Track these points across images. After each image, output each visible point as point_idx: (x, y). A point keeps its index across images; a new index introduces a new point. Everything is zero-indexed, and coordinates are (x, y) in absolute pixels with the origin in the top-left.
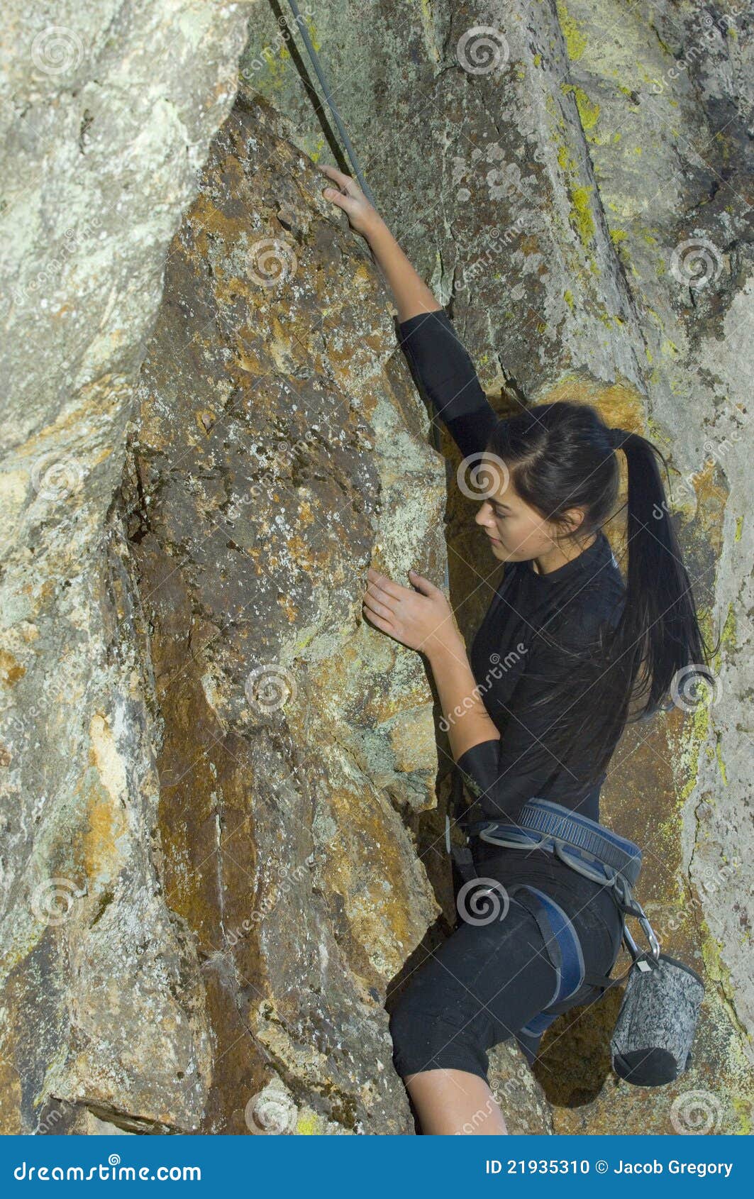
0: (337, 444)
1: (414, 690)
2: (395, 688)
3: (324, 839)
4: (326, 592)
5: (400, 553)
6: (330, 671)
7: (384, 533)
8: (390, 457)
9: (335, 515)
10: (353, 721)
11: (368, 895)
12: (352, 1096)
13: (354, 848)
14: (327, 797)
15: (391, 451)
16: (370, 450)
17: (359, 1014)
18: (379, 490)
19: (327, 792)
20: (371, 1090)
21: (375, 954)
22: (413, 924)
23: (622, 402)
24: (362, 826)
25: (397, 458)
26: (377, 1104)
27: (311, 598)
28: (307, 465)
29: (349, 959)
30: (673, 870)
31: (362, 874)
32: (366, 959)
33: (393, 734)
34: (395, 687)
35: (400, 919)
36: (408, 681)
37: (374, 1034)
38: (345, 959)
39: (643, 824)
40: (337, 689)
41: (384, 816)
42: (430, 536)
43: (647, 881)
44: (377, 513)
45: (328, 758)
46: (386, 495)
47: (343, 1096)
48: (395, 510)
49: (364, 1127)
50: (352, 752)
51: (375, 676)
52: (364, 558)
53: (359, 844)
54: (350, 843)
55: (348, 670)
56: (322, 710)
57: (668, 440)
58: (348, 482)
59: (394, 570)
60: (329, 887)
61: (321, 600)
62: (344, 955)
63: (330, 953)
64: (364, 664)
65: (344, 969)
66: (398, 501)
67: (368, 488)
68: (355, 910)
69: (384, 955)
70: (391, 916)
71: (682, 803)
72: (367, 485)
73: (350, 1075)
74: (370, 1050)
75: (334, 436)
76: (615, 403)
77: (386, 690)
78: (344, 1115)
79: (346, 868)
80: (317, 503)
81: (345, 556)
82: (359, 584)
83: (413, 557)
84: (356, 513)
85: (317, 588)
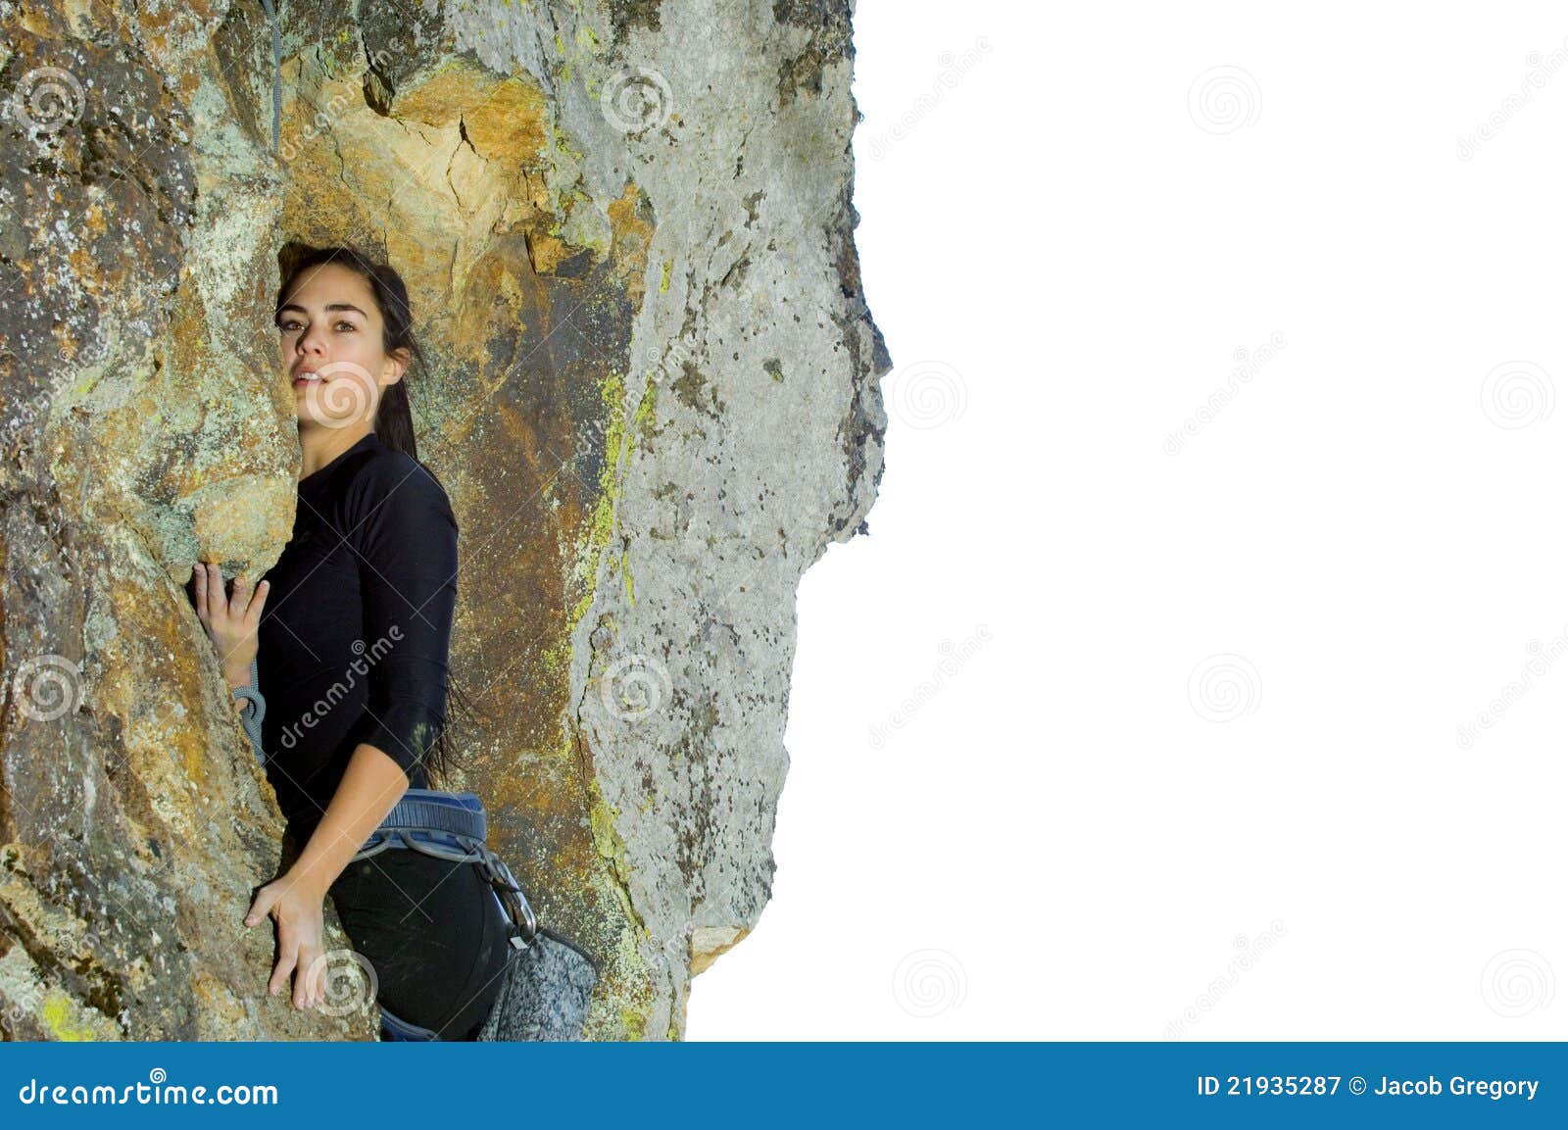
0: (142, 133)
1: (227, 458)
2: (203, 454)
3: (100, 644)
4: (117, 323)
5: (218, 279)
6: (119, 427)
7: (197, 252)
8: (212, 154)
9: (135, 223)
10: (145, 493)
11: (154, 719)
12: (117, 976)
13: (139, 659)
14: (107, 590)
15: (214, 147)
16: (186, 144)
17: (132, 871)
18: (195, 195)
19: (106, 583)
20: (142, 969)
21: (160, 796)
22: (212, 761)
23: (521, 102)
24: (151, 630)
25: (222, 157)
26: (150, 989)
27: (97, 330)
28: (101, 158)
29: (126, 799)
30: (558, 711)
31: (148, 692)
32: (147, 800)
33: (197, 513)
34: (202, 452)
35: (195, 755)
36: (220, 446)
37: (150, 897)
38: (118, 799)
39: (521, 649)
40: (127, 450)
41: (181, 620)
42: (260, 259)
43: (522, 724)
44: (190, 225)
45: (110, 539)
46: (203, 204)
47: (106, 975)
48: (213, 223)
49: (131, 1017)
50: (144, 535)
51: (177, 437)
52: (169, 282)
53: (146, 653)
54: (135, 651)
55: (143, 428)
56: (105, 477)
57: (579, 156)
58: (154, 183)
59: (209, 300)
60: (104, 705)
61: (110, 334)
62: (118, 795)
63: (98, 791)
64: (164, 420)
65: (117, 813)
66: (218, 212)
67: (180, 192)
68: (136, 739)
69: (171, 799)
70: (184, 749)
71: (573, 625)
72: (180, 188)
73: (116, 948)
74: (144, 918)
75: (139, 122)
76: (512, 103)
77: (191, 456)
78: (106, 1000)
79: (127, 684)
80: (111, 207)
81: (143, 278)
82: (160, 315)
83: (235, 285)
84: (162, 223)
85: (105, 317)
